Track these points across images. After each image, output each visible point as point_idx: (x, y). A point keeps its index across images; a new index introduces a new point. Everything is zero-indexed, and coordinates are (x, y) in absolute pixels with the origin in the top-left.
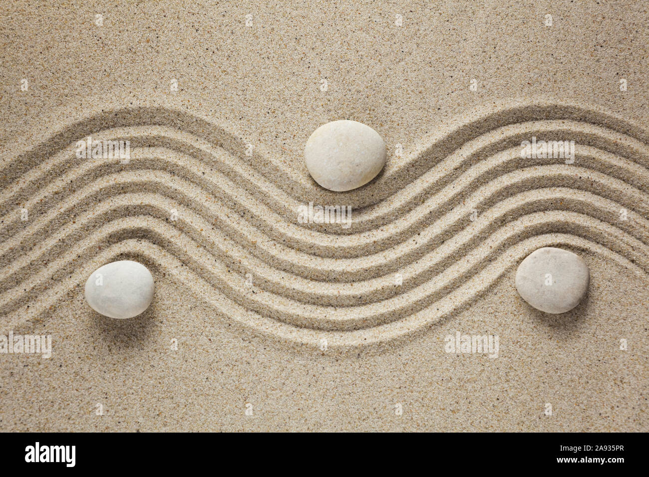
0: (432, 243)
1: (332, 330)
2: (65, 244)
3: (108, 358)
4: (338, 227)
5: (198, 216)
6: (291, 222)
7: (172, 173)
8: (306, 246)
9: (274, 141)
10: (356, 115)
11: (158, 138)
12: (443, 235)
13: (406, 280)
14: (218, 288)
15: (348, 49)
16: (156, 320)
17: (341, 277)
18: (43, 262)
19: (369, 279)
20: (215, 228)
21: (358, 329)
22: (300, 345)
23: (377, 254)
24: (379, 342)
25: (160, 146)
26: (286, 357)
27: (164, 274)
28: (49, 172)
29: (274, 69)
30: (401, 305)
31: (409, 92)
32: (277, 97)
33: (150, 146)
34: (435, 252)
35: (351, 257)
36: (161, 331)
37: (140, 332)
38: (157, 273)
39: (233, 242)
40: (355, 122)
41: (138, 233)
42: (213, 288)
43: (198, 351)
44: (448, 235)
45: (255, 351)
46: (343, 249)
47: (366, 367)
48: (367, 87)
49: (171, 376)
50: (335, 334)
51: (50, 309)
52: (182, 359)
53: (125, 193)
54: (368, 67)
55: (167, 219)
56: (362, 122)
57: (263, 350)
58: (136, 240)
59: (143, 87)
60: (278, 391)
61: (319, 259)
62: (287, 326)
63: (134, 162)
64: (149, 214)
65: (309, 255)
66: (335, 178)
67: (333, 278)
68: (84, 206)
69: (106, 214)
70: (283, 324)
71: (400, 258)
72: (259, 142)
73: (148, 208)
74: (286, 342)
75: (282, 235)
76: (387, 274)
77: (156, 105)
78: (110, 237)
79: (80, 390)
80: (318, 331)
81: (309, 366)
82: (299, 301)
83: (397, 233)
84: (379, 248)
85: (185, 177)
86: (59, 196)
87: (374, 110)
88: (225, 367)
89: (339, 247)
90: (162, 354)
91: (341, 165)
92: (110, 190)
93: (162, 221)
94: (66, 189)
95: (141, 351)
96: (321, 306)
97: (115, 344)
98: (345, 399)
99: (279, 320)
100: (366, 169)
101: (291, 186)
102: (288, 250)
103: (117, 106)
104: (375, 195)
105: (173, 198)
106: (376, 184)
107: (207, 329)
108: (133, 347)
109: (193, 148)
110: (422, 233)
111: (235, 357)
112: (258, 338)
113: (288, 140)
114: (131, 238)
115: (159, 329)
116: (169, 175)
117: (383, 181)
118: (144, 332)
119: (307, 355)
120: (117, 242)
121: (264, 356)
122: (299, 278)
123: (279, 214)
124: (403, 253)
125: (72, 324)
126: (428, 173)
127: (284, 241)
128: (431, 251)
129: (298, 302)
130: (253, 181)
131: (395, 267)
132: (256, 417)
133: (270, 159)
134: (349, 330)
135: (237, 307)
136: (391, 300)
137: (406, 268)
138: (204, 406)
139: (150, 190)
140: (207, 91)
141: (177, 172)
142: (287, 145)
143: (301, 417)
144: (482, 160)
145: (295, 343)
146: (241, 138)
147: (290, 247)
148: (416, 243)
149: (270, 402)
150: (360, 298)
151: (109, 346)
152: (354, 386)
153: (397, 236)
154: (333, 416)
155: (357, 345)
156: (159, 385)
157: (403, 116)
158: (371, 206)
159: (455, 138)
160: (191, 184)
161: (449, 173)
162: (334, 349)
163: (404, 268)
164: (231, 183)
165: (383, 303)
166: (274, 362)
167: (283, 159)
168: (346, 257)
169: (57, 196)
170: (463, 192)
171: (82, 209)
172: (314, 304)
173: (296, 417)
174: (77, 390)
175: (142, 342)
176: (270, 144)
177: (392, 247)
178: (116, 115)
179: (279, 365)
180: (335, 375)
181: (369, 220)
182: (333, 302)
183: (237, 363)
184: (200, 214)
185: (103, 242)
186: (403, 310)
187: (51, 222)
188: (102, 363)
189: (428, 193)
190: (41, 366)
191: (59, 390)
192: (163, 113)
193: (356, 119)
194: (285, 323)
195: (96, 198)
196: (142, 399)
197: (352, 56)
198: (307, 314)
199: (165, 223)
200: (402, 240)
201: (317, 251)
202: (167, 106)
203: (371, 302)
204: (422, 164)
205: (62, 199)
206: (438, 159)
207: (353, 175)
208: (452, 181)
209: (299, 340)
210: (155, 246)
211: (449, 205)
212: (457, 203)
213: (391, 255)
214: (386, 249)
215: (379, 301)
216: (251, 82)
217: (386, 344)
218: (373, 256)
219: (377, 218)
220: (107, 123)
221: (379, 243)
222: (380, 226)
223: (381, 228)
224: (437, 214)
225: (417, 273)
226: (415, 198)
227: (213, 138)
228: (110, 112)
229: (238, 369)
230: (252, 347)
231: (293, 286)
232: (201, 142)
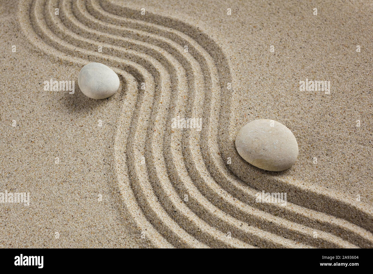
0: (249, 237)
1: (141, 207)
2: (111, 52)
3: (55, 101)
4: (217, 171)
5: (169, 98)
6: (200, 146)
7: (187, 75)
8: (190, 160)
9: (246, 109)
10: (302, 140)
11: (202, 58)
12: (261, 241)
13: (208, 234)
14: (130, 130)
15: (341, 113)
16: (91, 110)
17: (182, 192)
18: (96, 49)
19: (193, 211)
20: (167, 110)
21: (152, 224)
22: (118, 191)
23: (214, 206)
24: (149, 240)
25: (199, 62)
26: (105, 189)
27: (122, 100)
28: (147, 27)
29: (292, 86)
30: (187, 240)
31: (346, 161)
32: (275, 96)
33: (195, 58)
34: (244, 244)
35: (201, 191)
36: (86, 116)
37: (79, 107)
38: (120, 97)
39: (165, 123)
40: (297, 142)
41: (139, 77)
42: (129, 129)
43: (84, 140)
44: (264, 245)
45: (100, 170)
46: (203, 182)
47: (126, 243)
48: (326, 136)
49: (60, 136)
50: (139, 210)
51: (70, 63)
52: (73, 135)
53: (159, 61)
54: (340, 129)
55: (157, 86)
56: (300, 146)
57: (102, 174)
58: (134, 79)
59: (226, 37)
60: (79, 197)
61: (187, 173)
62: (128, 179)
63: (180, 55)
64: (154, 77)
65: (185, 166)
66: (245, 143)
67: (179, 188)
68: (140, 48)
69: (141, 59)
70: (128, 176)
71: (222, 221)
72: (238, 101)
73: (158, 74)
74: (115, 182)
75: (188, 144)
76: (205, 221)
77: (220, 46)
78: (128, 67)
79: (29, 98)
80: (135, 199)
81: (107, 206)
82: (150, 177)
83: (239, 209)
84: (220, 204)
85: (188, 82)
86: (137, 37)
87: (314, 148)
88: (80, 159)
89: (202, 179)
90: (71, 124)
91: (256, 140)
92: (156, 54)
93: (154, 85)
94: (143, 37)
95: (68, 113)
96: (154, 192)
97: (66, 100)
98: (95, 241)
99: (129, 173)
100: (266, 156)
101: (224, 132)
102: (181, 153)
103: (205, 32)
104: (255, 181)
105: (172, 82)
106: (263, 175)
107: (100, 138)
108: (68, 109)
109: (209, 75)
110: (251, 227)
111: (90, 162)
112: (109, 167)
113: (252, 115)
114: (134, 76)
115: (86, 115)
116: (184, 74)
117: (269, 178)
118: (80, 109)
119: (114, 200)
120: (128, 72)
121: (99, 176)
122: (165, 169)
123: (201, 137)
124: (226, 221)
125: (67, 76)
126: (300, 206)
127: (185, 148)
128: (243, 241)
129: (148, 177)
130: (211, 111)
131: (213, 222)
132: (55, 194)
133: (232, 111)
134: (147, 218)
135: (124, 146)
136: (187, 234)
137: (218, 231)
138: (48, 162)
139: (169, 70)
140: (249, 64)
141: (189, 76)
142: (249, 116)
143: (67, 220)
144: (341, 237)
145: (118, 187)
146: (233, 91)
147: (183, 154)
148: (241, 226)
149: (69, 196)
150: (175, 212)
151: (63, 98)
152: (108, 242)
153: (237, 210)
154: (78, 240)
155: (138, 226)
156: (51, 133)
157: (325, 167)
158: (246, 184)
159: (340, 208)
160: (187, 86)
161: (311, 218)
162: (127, 214)
163: (217, 230)
164: (202, 103)
165: (181, 229)
166: (98, 184)
167: (238, 118)
168: (198, 189)
169: (137, 36)
170: (305, 236)
171: (137, 49)
172: (153, 187)
173: (66, 217)
174: (29, 97)
175: (74, 111)
176: (242, 107)
177: (227, 213)
178: (201, 34)
179: (98, 188)
180: (109, 225)
181: (235, 187)
182: (162, 197)
183: (86, 165)
184: (171, 99)
185: (123, 65)
186: (184, 244)
187: (120, 41)
188: (51, 100)
189: (284, 215)
190: (35, 76)
191: (25, 90)
192: (219, 52)
193: (299, 141)
194: (130, 177)
195: (147, 51)
196: (38, 129)
197: (338, 118)
198: (142, 184)
199: (154, 86)
200: (237, 217)
201: (191, 169)
202: (224, 50)
203: (177, 221)
204: (302, 198)
205: (136, 39)
206: (315, 207)
207: (255, 151)
208: (308, 226)
209: (121, 189)
210: (137, 89)
211: (287, 233)
212: (293, 238)
213: (220, 215)
214: (223, 210)
215: (181, 226)
216: (273, 80)
217: (151, 246)
218: (211, 205)
219: (240, 190)
220: (193, 34)
221: (223, 202)
222: (236, 197)
223: (235, 198)
224: (273, 229)
225: (219, 238)
226: (274, 207)
227: (223, 81)
228: (200, 31)
229: (82, 167)
230: (102, 167)
231: (157, 167)
232: (216, 77)
